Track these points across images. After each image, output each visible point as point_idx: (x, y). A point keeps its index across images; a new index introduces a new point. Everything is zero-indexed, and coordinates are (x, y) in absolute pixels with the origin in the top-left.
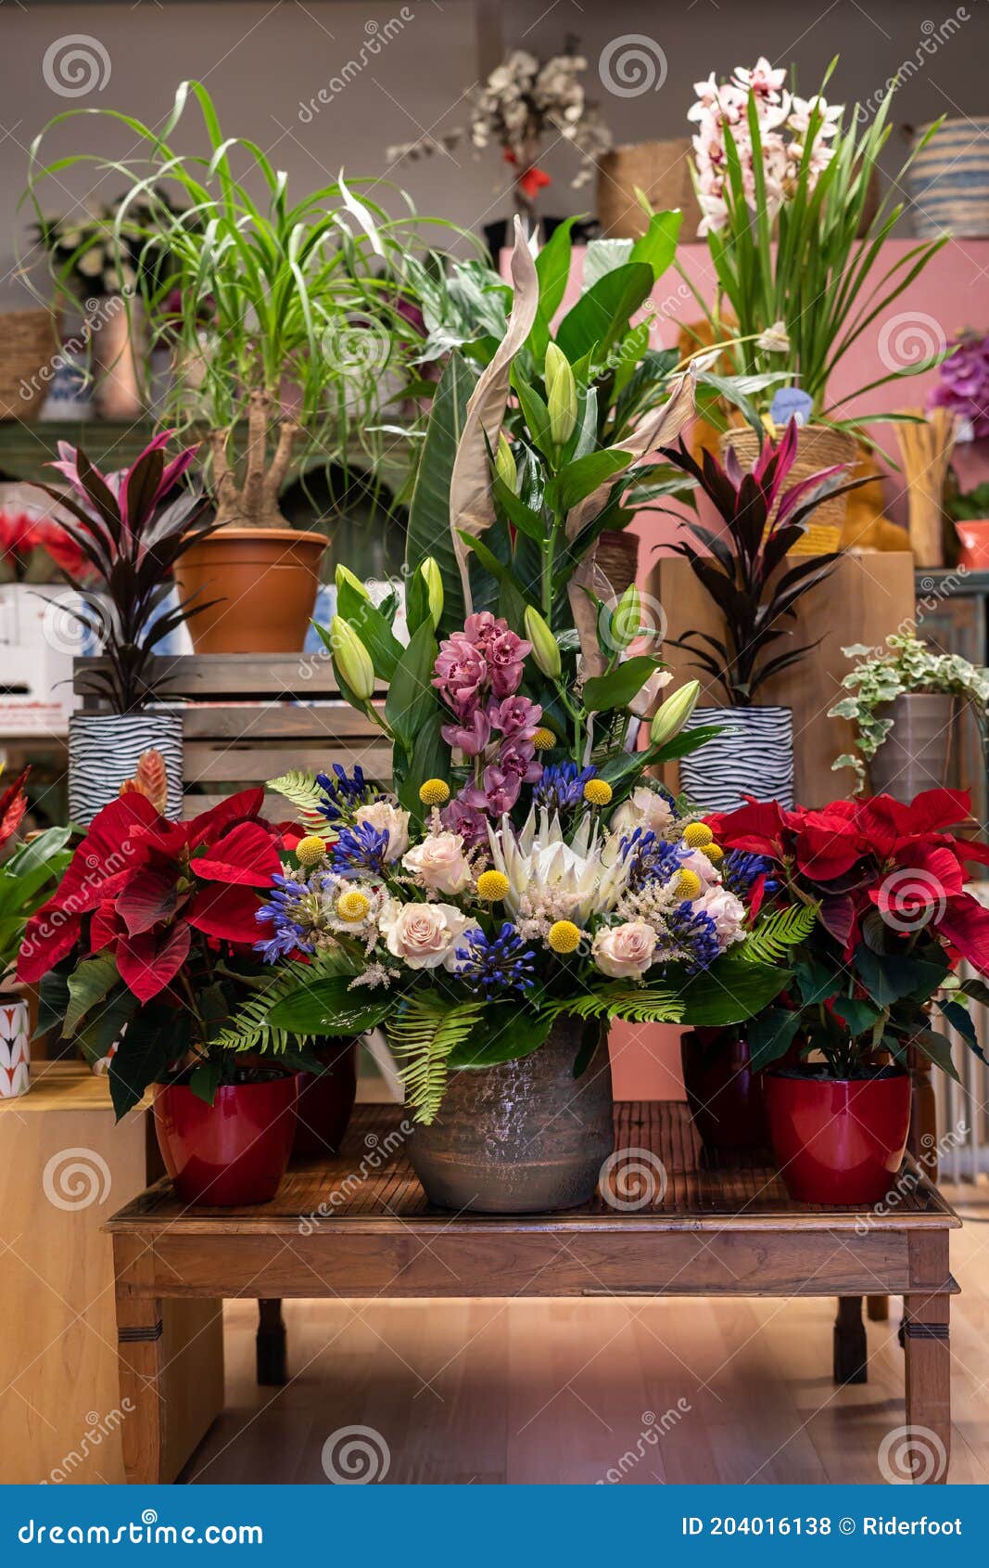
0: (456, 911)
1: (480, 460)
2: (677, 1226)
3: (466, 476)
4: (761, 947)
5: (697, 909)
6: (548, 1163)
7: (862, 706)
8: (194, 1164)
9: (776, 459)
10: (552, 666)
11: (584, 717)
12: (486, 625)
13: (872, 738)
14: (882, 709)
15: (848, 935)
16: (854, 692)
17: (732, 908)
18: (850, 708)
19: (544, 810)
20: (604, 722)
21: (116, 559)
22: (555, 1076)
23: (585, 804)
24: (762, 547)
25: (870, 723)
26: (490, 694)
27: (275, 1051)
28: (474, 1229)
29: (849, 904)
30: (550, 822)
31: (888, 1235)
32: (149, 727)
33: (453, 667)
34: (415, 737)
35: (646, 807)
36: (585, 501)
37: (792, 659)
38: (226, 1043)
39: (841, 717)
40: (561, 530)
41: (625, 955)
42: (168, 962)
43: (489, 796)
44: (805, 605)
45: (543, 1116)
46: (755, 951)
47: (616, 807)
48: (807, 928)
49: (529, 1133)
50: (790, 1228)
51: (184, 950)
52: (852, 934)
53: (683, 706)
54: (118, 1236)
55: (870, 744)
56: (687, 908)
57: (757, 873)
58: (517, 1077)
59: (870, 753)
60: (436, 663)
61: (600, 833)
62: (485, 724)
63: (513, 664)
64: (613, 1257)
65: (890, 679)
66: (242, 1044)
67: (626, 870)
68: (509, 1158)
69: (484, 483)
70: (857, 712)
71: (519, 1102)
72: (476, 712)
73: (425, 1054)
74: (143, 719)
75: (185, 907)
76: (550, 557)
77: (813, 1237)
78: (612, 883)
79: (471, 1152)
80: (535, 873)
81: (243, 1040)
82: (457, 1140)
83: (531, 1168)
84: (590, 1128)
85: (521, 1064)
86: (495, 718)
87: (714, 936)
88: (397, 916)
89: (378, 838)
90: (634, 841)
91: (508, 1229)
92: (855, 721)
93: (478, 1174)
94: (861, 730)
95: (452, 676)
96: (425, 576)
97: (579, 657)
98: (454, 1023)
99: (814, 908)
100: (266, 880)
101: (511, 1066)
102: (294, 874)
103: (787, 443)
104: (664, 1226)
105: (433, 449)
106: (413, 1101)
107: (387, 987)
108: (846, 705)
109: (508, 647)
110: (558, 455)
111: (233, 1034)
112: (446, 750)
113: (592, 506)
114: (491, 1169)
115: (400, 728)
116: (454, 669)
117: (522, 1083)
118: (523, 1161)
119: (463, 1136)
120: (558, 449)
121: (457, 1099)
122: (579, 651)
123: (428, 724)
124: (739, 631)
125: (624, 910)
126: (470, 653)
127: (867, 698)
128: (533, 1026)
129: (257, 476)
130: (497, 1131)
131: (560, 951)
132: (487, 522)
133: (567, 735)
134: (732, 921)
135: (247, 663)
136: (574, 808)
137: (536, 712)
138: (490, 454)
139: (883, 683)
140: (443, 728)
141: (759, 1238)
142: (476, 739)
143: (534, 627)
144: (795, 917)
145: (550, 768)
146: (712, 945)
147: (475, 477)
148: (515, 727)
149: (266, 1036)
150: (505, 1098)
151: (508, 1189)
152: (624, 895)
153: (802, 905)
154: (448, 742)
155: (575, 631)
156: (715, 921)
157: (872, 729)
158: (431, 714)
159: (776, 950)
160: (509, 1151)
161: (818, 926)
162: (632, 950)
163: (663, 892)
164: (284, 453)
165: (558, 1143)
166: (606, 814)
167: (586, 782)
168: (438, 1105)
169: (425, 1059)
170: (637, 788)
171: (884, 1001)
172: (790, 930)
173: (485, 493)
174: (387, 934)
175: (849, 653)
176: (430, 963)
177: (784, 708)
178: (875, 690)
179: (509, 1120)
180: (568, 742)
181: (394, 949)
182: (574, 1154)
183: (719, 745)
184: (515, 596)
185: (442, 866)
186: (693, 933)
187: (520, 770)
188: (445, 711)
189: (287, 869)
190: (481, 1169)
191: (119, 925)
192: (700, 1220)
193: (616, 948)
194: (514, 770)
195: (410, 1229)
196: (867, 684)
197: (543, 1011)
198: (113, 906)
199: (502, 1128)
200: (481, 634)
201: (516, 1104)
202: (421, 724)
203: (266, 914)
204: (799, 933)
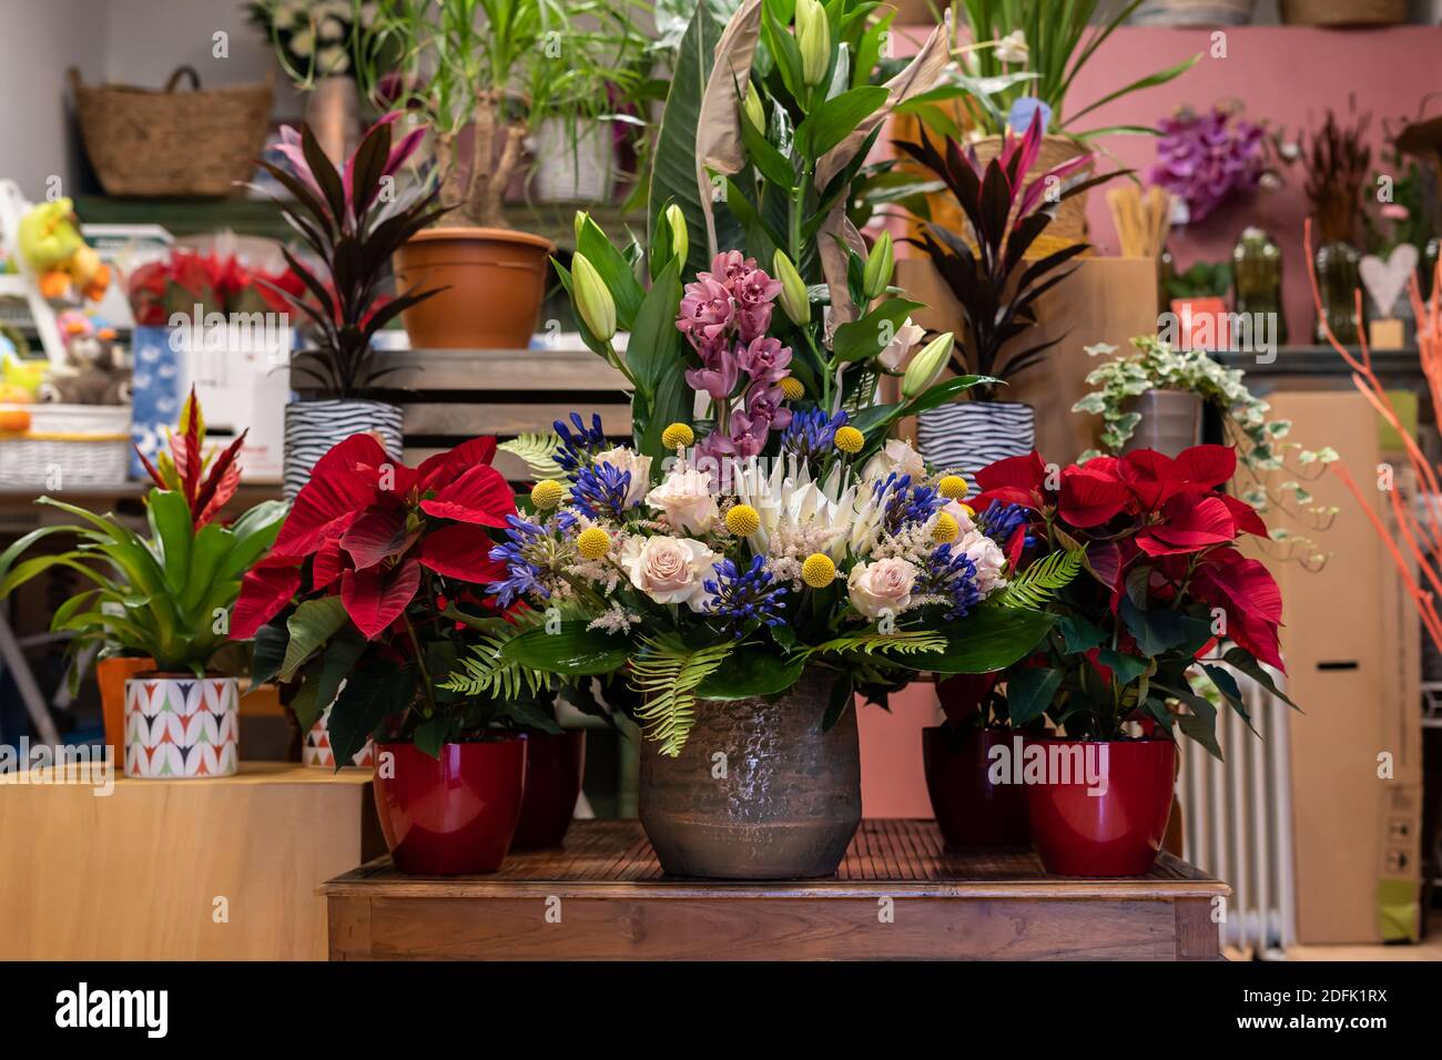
0: (702, 547)
1: (728, 104)
2: (931, 892)
3: (713, 119)
4: (1023, 593)
5: (955, 553)
6: (796, 825)
7: (1108, 400)
8: (416, 833)
9: (1020, 150)
10: (802, 315)
11: (833, 371)
12: (735, 265)
13: (1119, 433)
14: (1129, 404)
15: (1115, 582)
16: (1099, 388)
17: (993, 553)
18: (1096, 403)
19: (793, 456)
20: (852, 378)
21: (338, 239)
22: (803, 732)
23: (836, 452)
24: (1005, 240)
25: (1117, 417)
26: (735, 338)
27: (507, 697)
28: (715, 894)
29: (1114, 550)
30: (799, 471)
31: (1154, 905)
32: (369, 415)
33: (700, 305)
34: (656, 385)
35: (900, 456)
36: (837, 148)
37: (1033, 358)
38: (454, 687)
39: (1086, 411)
40: (811, 178)
41: (884, 590)
42: (395, 598)
43: (736, 440)
44: (1045, 305)
45: (789, 774)
46: (1016, 597)
47: (867, 459)
48: (1072, 573)
49: (776, 792)
50: (1050, 895)
51: (414, 587)
52: (1118, 581)
53: (936, 358)
54: (333, 899)
55: (1116, 438)
56: (946, 549)
57: (1015, 527)
58: (763, 732)
59: (1116, 447)
60: (682, 302)
61: (851, 482)
62: (732, 367)
63: (763, 304)
64: (863, 926)
65: (1136, 375)
66: (473, 689)
67: (881, 513)
68: (753, 818)
69: (732, 127)
70: (1103, 406)
71: (765, 759)
72: (723, 353)
73: (671, 689)
74: (363, 405)
75: (415, 545)
76: (799, 206)
77: (1075, 906)
78: (867, 523)
79: (713, 812)
80: (786, 511)
81: (474, 684)
82: (698, 799)
83: (777, 829)
84: (838, 791)
85: (767, 719)
86: (744, 358)
87: (973, 581)
88: (640, 550)
89: (619, 476)
90: (888, 484)
91: (750, 894)
92: (1101, 415)
93: (719, 836)
94: (1106, 426)
95: (698, 315)
96: (670, 220)
97: (827, 309)
98: (700, 660)
99: (1078, 553)
100: (500, 522)
101: (756, 721)
102: (529, 519)
103: (1032, 135)
104: (916, 892)
105: (678, 99)
106: (658, 734)
107: (627, 633)
108: (1091, 400)
109: (757, 287)
110: (809, 97)
111: (462, 678)
112: (688, 397)
113: (843, 154)
114: (733, 830)
115: (641, 374)
116: (700, 307)
117: (768, 739)
118: (768, 821)
119: (704, 795)
120: (810, 91)
121: (698, 756)
122: (829, 303)
123: (670, 372)
124: (981, 329)
125: (880, 550)
126: (717, 292)
127: (1114, 393)
128: (783, 668)
129: (483, 177)
130: (741, 789)
131: (814, 585)
132: (735, 167)
133: (815, 387)
134: (992, 566)
135: (470, 359)
136: (824, 455)
137: (786, 355)
138: (739, 96)
139: (1130, 379)
140: (688, 372)
141: (1017, 907)
142: (722, 380)
143: (782, 267)
144: (1059, 562)
145: (799, 413)
146: (971, 589)
147: (724, 122)
148: (765, 370)
149: (498, 681)
150: (749, 754)
151: (751, 852)
152: (881, 539)
153: (1064, 551)
154: (691, 385)
155: (826, 285)
156: (975, 564)
157: (1118, 423)
158: (674, 360)
159: (1038, 595)
160: (754, 811)
161: (1082, 570)
162: (890, 585)
163: (921, 532)
164: (511, 157)
165: (805, 803)
166: (858, 461)
167: (837, 427)
168: (687, 737)
169: (671, 693)
170: (889, 441)
171: (1151, 648)
172: (1052, 576)
173: (733, 139)
174: (630, 569)
175: (1092, 351)
176: (675, 598)
177: (1026, 406)
178: (1121, 385)
179: (755, 776)
180: (817, 394)
181: (637, 583)
182: (821, 815)
183: (960, 442)
184: (764, 239)
185: (687, 502)
186: (950, 578)
187: (769, 415)
188: (690, 354)
189: (522, 513)
190: (722, 830)
191: (345, 559)
192: (955, 886)
193: (873, 583)
194: (762, 414)
195: (647, 893)
196: (1113, 378)
197: (793, 654)
198: (337, 545)
199: (746, 785)
200: (729, 274)
201: (761, 760)
202: (663, 371)
203: (500, 552)
204: (1064, 577)
